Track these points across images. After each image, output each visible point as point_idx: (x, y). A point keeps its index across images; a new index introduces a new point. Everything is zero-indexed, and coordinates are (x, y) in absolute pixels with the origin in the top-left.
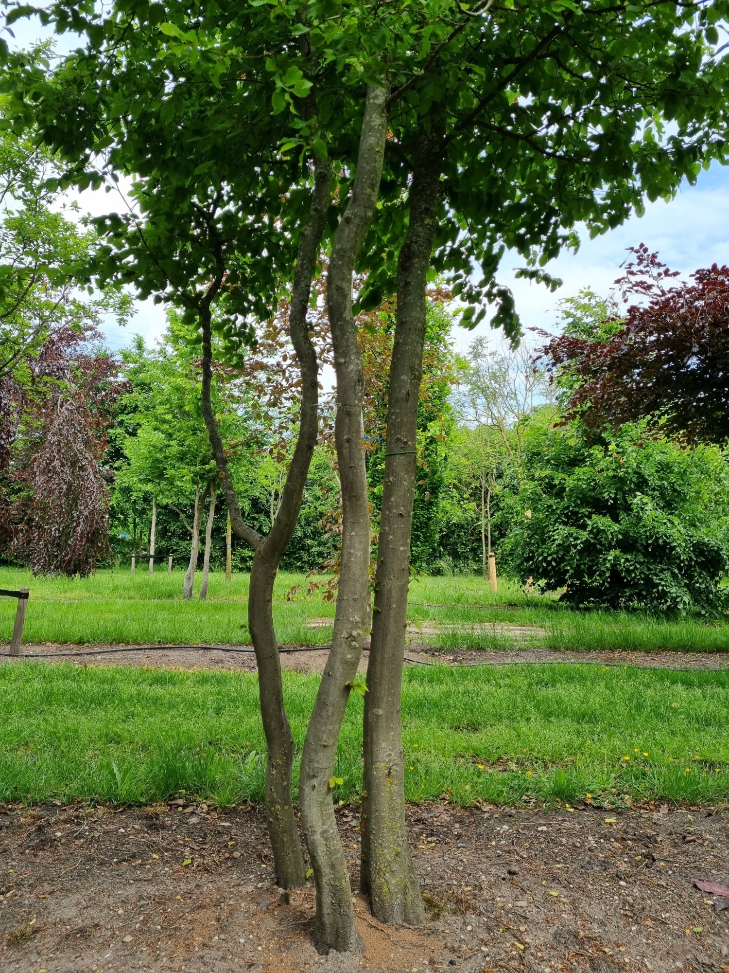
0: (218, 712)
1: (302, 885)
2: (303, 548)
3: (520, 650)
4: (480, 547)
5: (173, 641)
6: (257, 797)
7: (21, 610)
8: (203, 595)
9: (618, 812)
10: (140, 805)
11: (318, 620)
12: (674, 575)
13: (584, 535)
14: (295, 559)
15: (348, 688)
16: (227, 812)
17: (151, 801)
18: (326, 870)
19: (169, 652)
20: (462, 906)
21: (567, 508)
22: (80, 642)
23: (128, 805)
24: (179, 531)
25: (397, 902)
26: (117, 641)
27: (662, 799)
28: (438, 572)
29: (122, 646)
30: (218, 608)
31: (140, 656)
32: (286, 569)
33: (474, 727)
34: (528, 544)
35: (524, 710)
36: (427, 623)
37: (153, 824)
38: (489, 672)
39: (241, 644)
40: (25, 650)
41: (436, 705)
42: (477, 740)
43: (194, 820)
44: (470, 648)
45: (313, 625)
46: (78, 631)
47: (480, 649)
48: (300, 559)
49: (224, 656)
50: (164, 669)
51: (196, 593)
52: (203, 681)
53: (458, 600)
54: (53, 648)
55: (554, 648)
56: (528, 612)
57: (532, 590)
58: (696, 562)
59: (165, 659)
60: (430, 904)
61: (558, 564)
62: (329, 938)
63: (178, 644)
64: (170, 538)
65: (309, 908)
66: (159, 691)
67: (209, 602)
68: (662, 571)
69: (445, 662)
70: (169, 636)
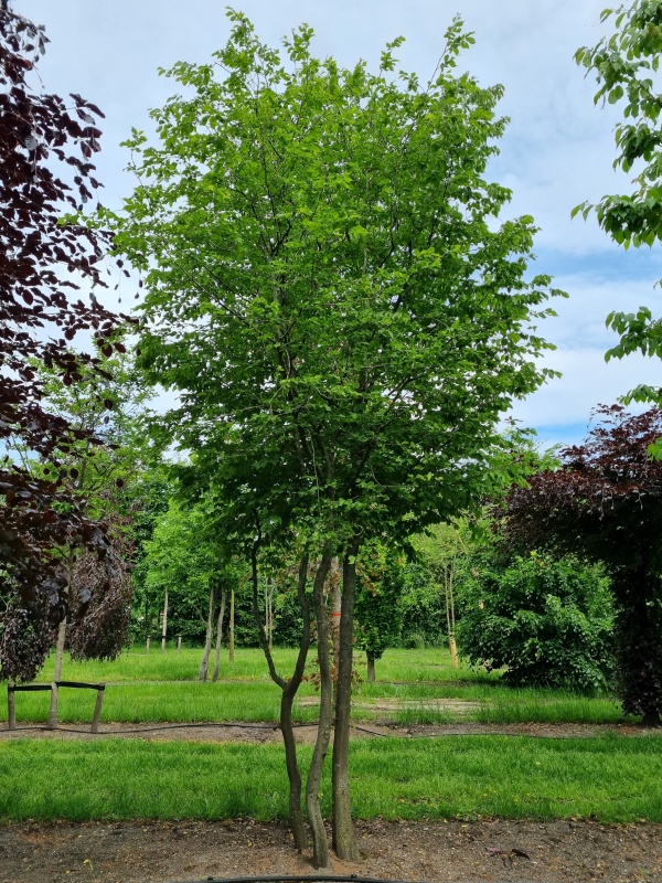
0: (248, 771)
1: (306, 848)
2: (292, 625)
3: (458, 723)
4: (446, 622)
5: (203, 719)
6: (280, 816)
7: (99, 699)
8: (215, 677)
9: (470, 822)
10: (220, 820)
11: (309, 698)
12: (587, 659)
13: (513, 625)
14: (286, 635)
15: (324, 755)
16: (264, 824)
17: (225, 819)
18: (317, 832)
19: (202, 729)
20: (376, 855)
21: (501, 602)
22: (136, 721)
23: (215, 821)
24: (185, 612)
25: (347, 850)
26: (162, 720)
27: (498, 816)
28: (412, 645)
29: (166, 725)
30: (230, 690)
31: (182, 732)
32: (278, 644)
33: (406, 779)
34: (473, 632)
35: (440, 769)
36: (393, 699)
37: (229, 829)
38: (425, 742)
39: (252, 721)
40: (102, 728)
41: (385, 765)
42: (407, 787)
43: (249, 828)
44: (421, 723)
45: (305, 703)
46: (132, 712)
47: (429, 723)
48: (290, 635)
49: (242, 731)
50: (203, 743)
51: (210, 676)
52: (234, 751)
53: (421, 678)
54: (118, 726)
55: (483, 722)
56: (473, 689)
57: (481, 668)
58: (605, 647)
59: (201, 734)
60: (362, 854)
61: (496, 648)
62: (319, 862)
63: (205, 722)
64: (177, 618)
65: (310, 855)
66: (206, 758)
67: (221, 683)
68: (577, 655)
69: (399, 735)
70: (200, 715)
